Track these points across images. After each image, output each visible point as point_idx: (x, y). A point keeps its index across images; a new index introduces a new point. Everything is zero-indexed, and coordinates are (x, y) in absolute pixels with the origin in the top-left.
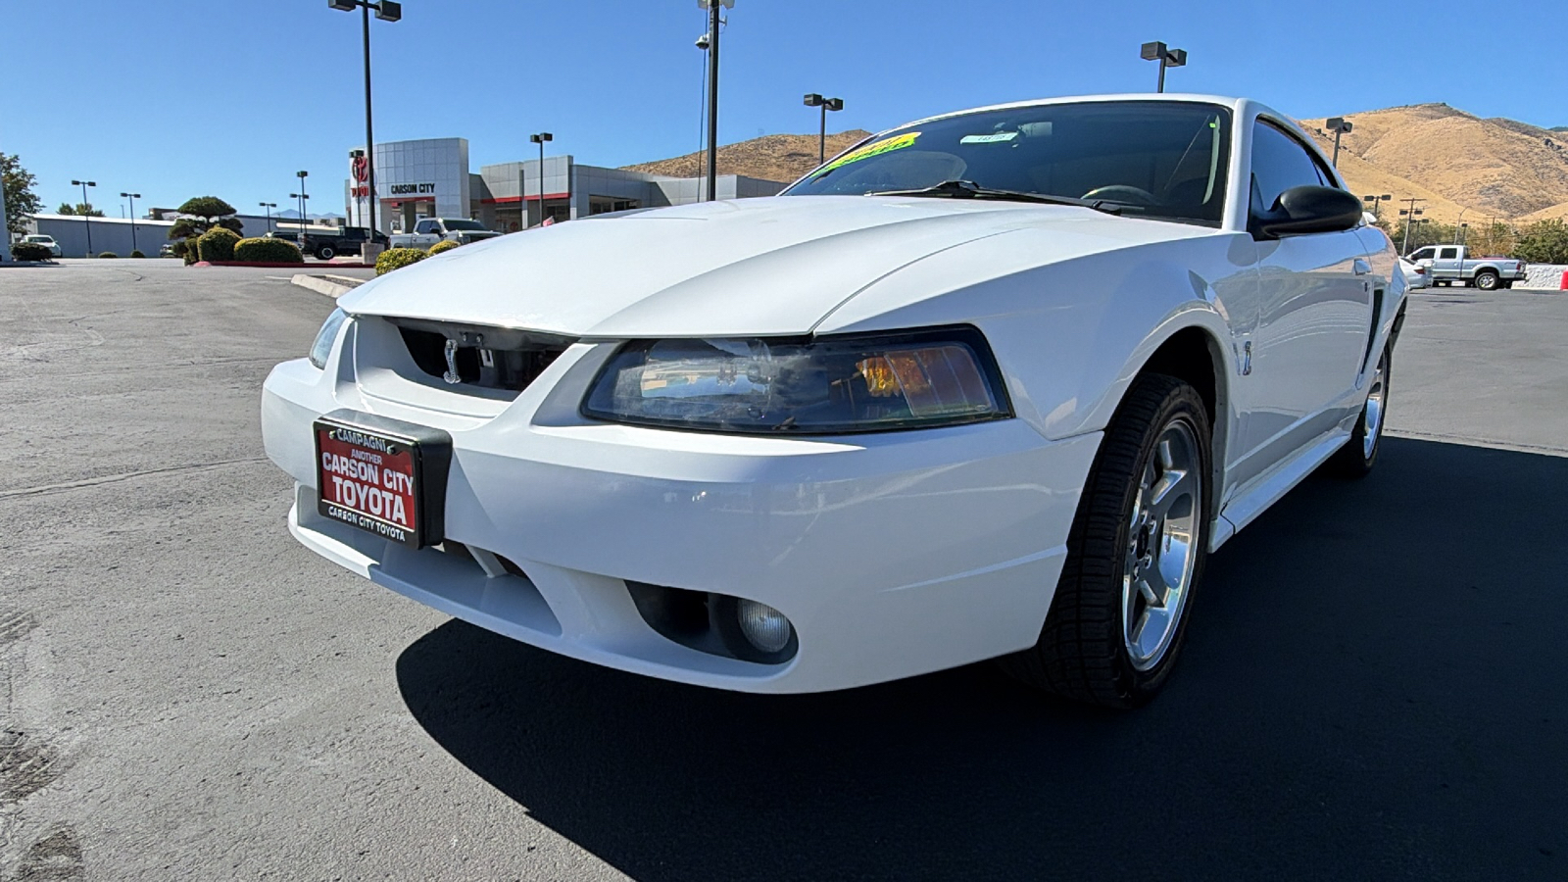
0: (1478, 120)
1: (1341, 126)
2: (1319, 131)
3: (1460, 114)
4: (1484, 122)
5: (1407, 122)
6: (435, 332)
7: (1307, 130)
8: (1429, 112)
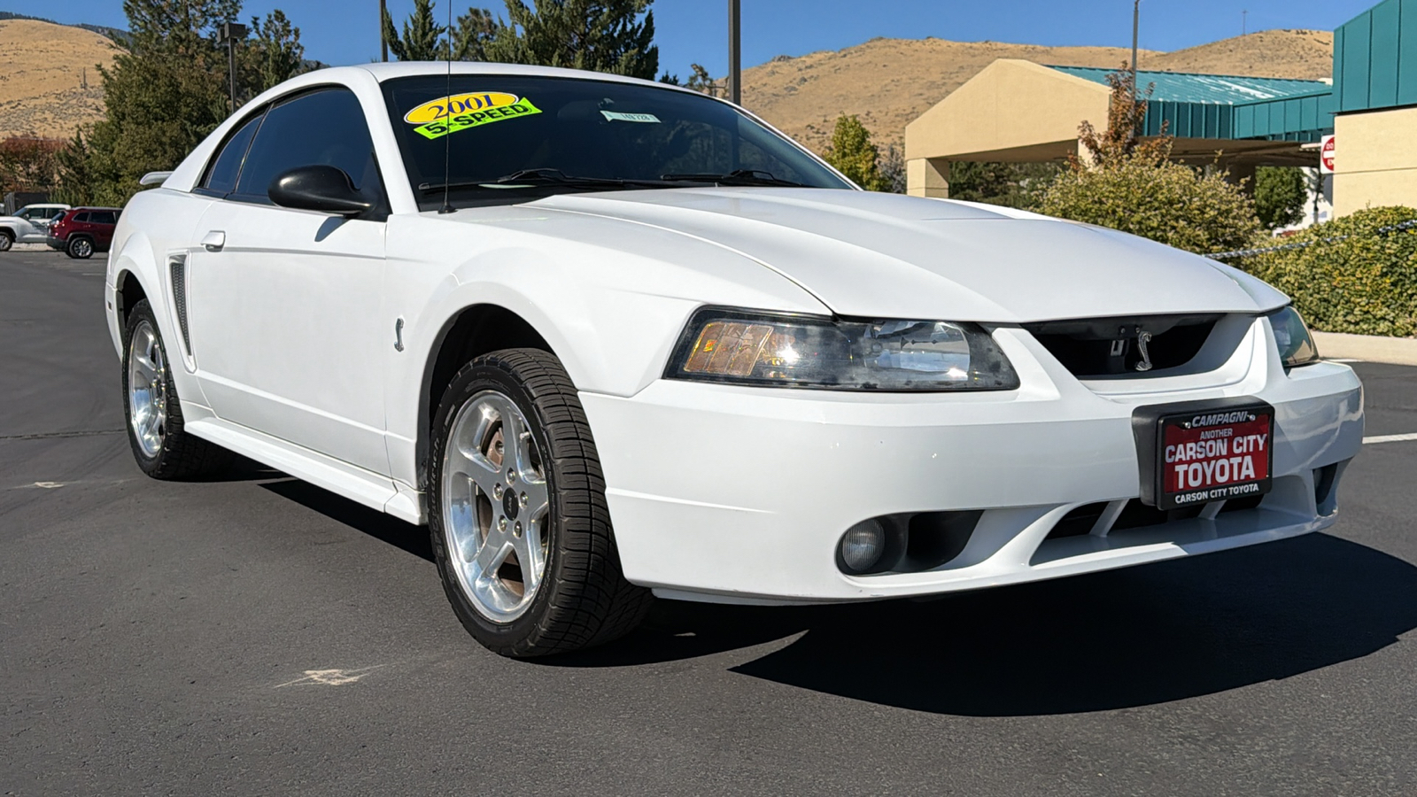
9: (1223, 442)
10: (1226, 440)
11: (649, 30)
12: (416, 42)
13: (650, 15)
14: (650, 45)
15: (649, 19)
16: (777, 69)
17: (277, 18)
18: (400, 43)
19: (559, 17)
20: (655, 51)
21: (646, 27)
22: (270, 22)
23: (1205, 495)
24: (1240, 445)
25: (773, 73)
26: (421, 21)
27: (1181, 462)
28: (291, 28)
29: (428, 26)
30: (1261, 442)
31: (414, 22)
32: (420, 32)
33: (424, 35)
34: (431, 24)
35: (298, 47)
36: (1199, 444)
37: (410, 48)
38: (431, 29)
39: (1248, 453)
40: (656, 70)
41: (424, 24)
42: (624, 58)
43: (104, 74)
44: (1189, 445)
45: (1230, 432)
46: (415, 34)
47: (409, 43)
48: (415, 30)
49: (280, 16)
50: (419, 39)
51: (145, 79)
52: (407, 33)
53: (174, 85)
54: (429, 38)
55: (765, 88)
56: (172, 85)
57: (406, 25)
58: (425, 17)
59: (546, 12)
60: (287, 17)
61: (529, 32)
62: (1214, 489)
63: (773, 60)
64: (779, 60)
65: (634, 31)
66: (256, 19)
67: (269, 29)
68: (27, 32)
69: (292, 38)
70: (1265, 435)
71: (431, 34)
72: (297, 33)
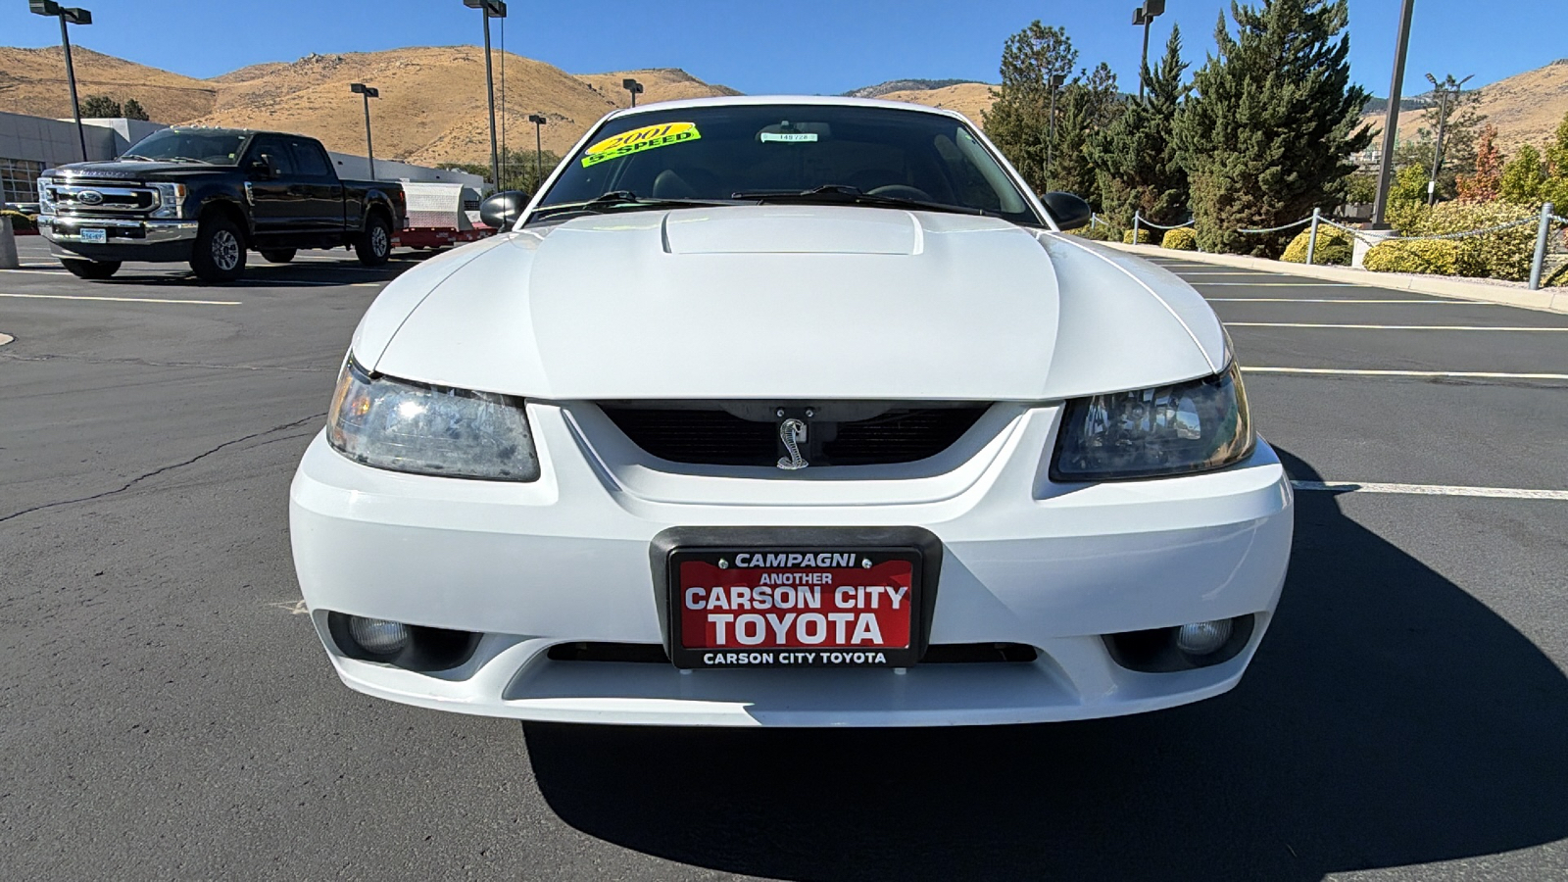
0: (705, 85)
1: (635, 87)
2: (590, 86)
3: (694, 80)
4: (711, 88)
5: (656, 83)
6: (718, 409)
7: (580, 84)
8: (672, 76)
9: (812, 592)
10: (817, 589)
11: (1344, 48)
12: (1164, 77)
13: (1346, 35)
14: (1343, 62)
15: (1345, 41)
16: (1553, 72)
17: (1102, 69)
18: (1151, 79)
19: (1258, 46)
20: (1346, 68)
21: (1341, 47)
22: (1097, 71)
23: (769, 658)
24: (846, 597)
25: (1550, 75)
26: (1169, 60)
27: (718, 610)
28: (1112, 74)
29: (1174, 64)
30: (896, 599)
31: (1164, 62)
32: (1168, 69)
33: (1171, 70)
34: (1177, 62)
35: (1115, 87)
36: (757, 590)
37: (1158, 81)
38: (1177, 66)
39: (868, 609)
40: (1346, 82)
41: (1171, 64)
42: (1312, 75)
43: (985, 116)
44: (734, 591)
45: (828, 578)
46: (1163, 71)
47: (1158, 78)
48: (1165, 67)
49: (1104, 67)
50: (1166, 74)
51: (1002, 117)
52: (1156, 71)
53: (1019, 120)
54: (1173, 73)
55: (1538, 89)
56: (1018, 120)
57: (1156, 65)
58: (1173, 57)
59: (1246, 44)
60: (1109, 68)
61: (1230, 61)
62: (789, 652)
63: (1551, 64)
64: (1558, 63)
65: (1329, 51)
66: (1084, 70)
67: (1095, 76)
68: (970, 92)
69: (1110, 81)
70: (903, 590)
71: (1175, 70)
72: (1114, 77)
